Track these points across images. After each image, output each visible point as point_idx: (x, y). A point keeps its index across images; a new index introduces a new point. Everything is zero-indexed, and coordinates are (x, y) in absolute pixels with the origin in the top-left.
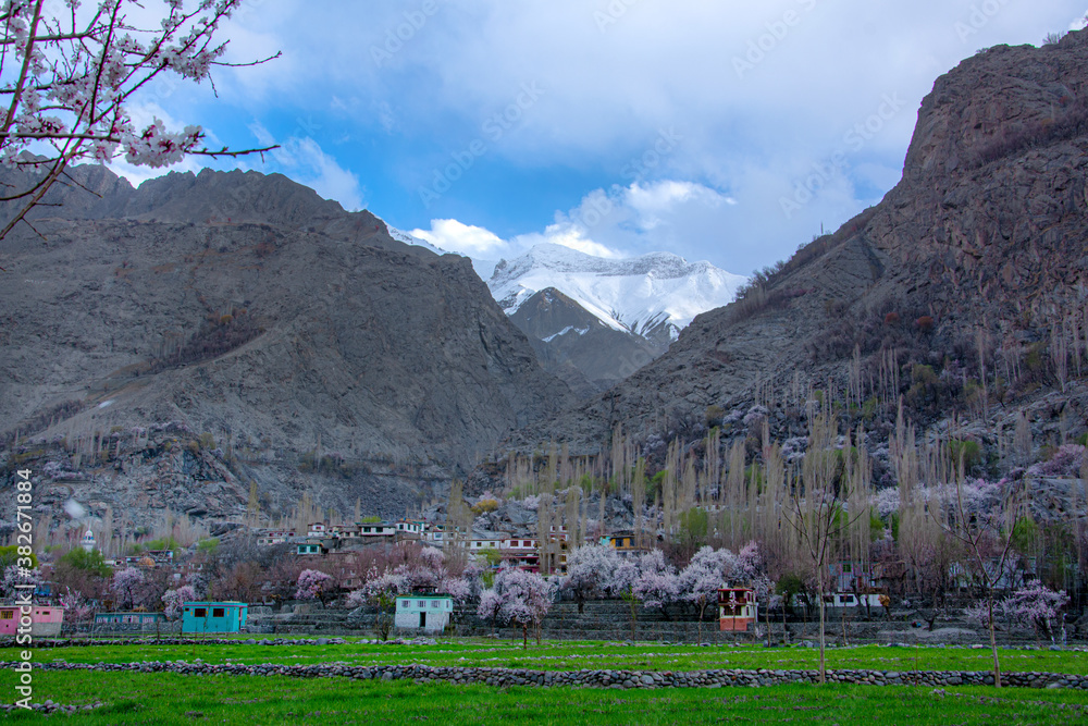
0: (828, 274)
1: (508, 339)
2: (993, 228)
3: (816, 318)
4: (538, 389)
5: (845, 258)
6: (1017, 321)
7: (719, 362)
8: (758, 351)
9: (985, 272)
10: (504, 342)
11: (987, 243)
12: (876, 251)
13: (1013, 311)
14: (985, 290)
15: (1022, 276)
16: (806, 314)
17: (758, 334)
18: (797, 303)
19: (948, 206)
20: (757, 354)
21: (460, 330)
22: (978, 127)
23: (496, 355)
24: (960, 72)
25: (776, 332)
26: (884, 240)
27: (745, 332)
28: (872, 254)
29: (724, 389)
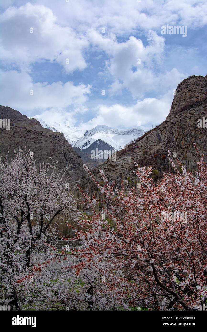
0: (146, 141)
1: (73, 158)
2: (181, 130)
3: (140, 155)
4: (82, 172)
5: (151, 137)
6: (184, 157)
7: (111, 168)
8: (122, 164)
9: (177, 143)
10: (72, 158)
11: (179, 135)
12: (160, 135)
13: (183, 155)
14: (177, 148)
15: (186, 144)
16: (138, 154)
17: (123, 160)
18: (136, 150)
19: (172, 123)
20: (122, 165)
21: (58, 155)
22: (184, 100)
23: (69, 162)
24: (183, 83)
25: (128, 159)
26: (163, 131)
27: (120, 159)
28: (159, 136)
29: (111, 176)
